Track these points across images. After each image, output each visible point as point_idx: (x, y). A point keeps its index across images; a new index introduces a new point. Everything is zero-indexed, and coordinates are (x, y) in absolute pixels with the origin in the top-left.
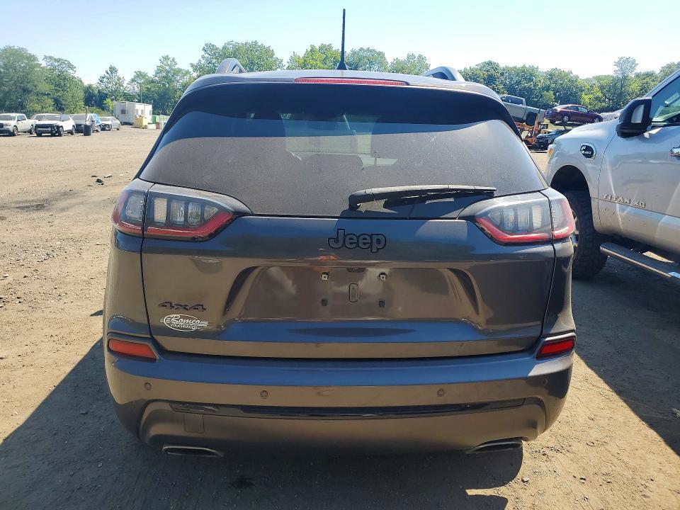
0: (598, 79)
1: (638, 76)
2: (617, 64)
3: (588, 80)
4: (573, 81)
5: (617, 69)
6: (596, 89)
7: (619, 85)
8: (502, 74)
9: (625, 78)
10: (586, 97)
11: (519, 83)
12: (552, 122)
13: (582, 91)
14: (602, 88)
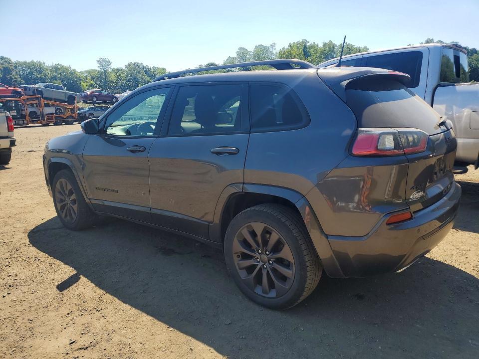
0: (89, 72)
1: (113, 70)
2: (99, 62)
3: (82, 72)
4: (73, 72)
5: (100, 66)
6: (89, 78)
7: (103, 76)
8: (16, 67)
9: (105, 72)
10: (83, 84)
11: (31, 74)
12: (85, 102)
13: (80, 80)
14: (93, 78)
